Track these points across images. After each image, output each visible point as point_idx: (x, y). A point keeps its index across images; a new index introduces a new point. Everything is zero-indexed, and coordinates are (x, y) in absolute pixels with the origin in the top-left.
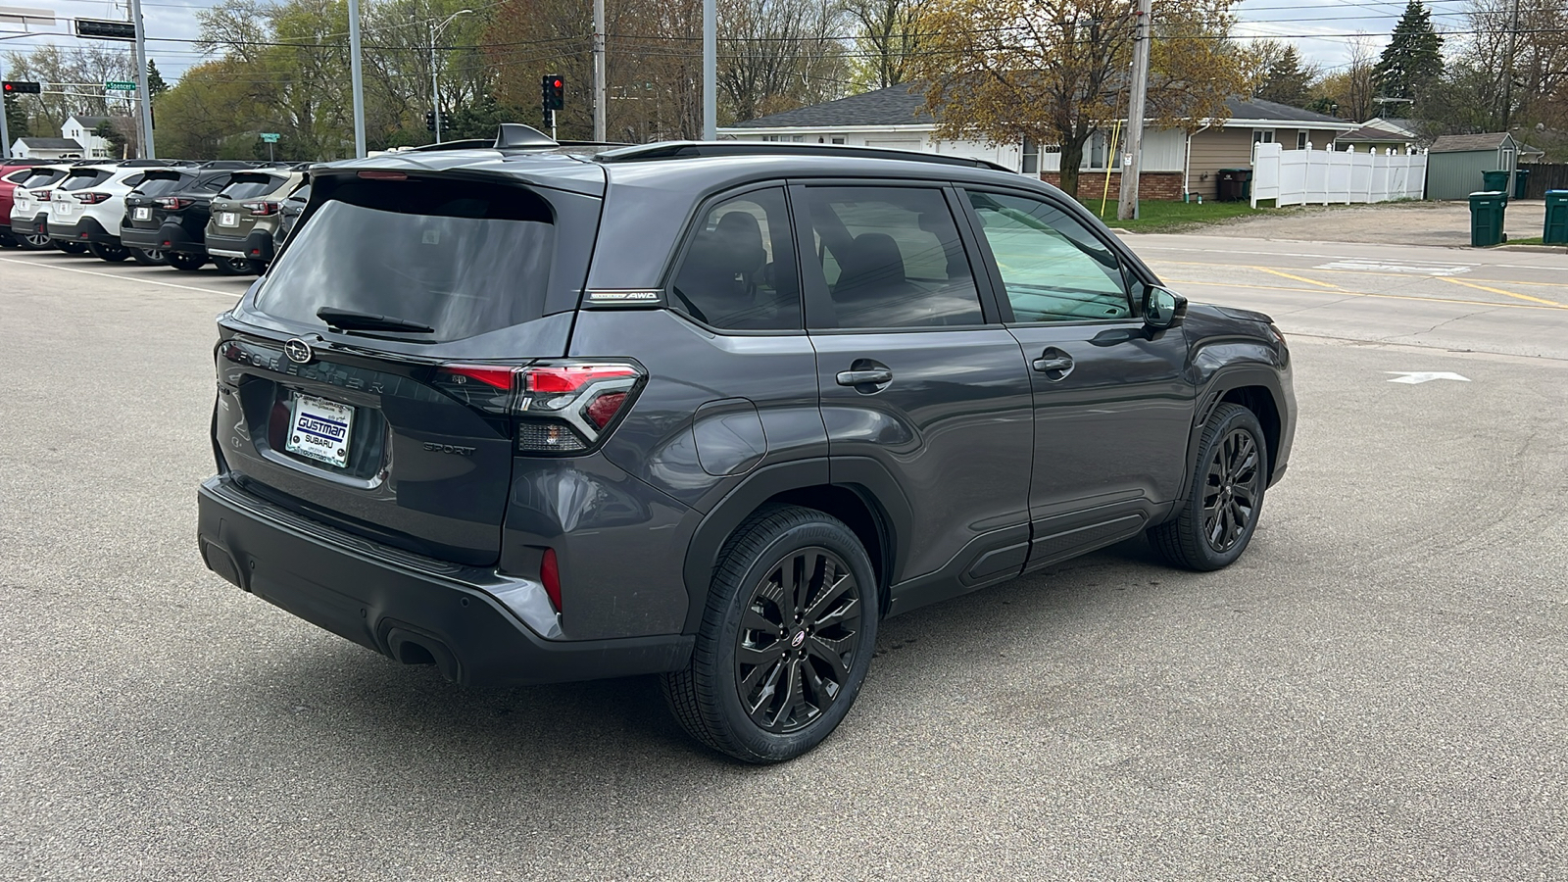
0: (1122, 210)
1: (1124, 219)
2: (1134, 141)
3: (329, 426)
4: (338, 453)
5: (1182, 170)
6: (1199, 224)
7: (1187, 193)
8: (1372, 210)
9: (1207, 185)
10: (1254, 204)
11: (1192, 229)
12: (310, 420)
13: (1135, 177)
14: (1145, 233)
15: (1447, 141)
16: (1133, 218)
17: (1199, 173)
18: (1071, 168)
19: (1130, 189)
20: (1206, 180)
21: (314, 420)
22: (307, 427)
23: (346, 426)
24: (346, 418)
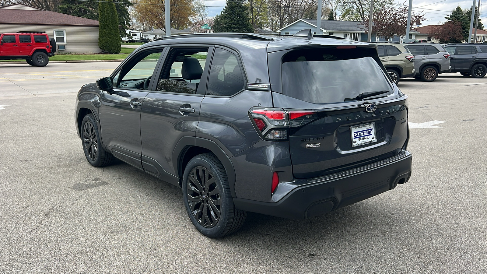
3: (366, 132)
4: (372, 139)
12: (359, 133)
21: (360, 133)
22: (358, 136)
23: (372, 129)
24: (372, 126)
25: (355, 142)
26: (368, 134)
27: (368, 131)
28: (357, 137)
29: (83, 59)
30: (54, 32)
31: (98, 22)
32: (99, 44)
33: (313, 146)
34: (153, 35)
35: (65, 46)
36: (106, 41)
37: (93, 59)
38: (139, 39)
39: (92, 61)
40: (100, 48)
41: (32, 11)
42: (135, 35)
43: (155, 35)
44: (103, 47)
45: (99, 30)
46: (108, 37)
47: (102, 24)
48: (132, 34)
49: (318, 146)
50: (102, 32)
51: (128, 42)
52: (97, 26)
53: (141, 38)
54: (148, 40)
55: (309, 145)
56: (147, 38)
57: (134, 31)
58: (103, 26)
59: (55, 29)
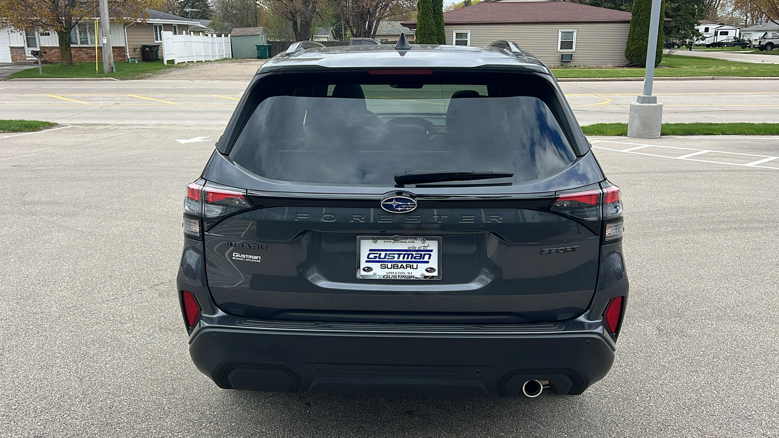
0: (106, 68)
1: (108, 73)
2: (106, 30)
3: (409, 254)
4: (427, 271)
5: (125, 46)
6: (150, 74)
7: (129, 57)
8: (218, 64)
9: (137, 53)
10: (165, 63)
11: (149, 77)
12: (383, 253)
13: (110, 50)
14: (125, 80)
15: (237, 31)
16: (113, 72)
17: (133, 47)
18: (66, 45)
19: (109, 57)
20: (136, 50)
21: (388, 253)
22: (379, 258)
23: (431, 251)
24: (433, 245)
25: (369, 269)
26: (413, 260)
27: (414, 253)
28: (377, 259)
29: (586, 75)
30: (560, 33)
31: (630, 14)
32: (626, 51)
33: (246, 258)
34: (761, 33)
35: (572, 55)
36: (638, 46)
37: (603, 75)
38: (730, 41)
39: (596, 78)
40: (627, 57)
41: (537, 3)
42: (726, 33)
43: (765, 33)
44: (631, 55)
45: (630, 28)
46: (643, 39)
47: (635, 18)
48: (719, 31)
49: (256, 261)
50: (633, 31)
51: (709, 47)
52: (628, 22)
53: (735, 38)
54: (748, 42)
55: (237, 256)
56: (746, 39)
57: (725, 27)
58: (637, 21)
59: (561, 29)
